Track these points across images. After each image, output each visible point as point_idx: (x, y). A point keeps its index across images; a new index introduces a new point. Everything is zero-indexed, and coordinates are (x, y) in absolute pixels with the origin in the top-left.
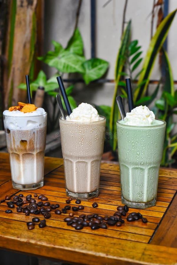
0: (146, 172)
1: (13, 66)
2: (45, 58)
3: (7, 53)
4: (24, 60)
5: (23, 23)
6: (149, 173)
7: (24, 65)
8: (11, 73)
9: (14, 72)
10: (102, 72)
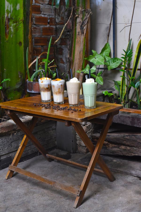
0: (89, 98)
1: (75, 62)
2: (88, 59)
3: (72, 56)
4: (79, 59)
5: (79, 42)
6: (90, 98)
7: (80, 61)
8: (74, 65)
9: (75, 65)
10: (118, 65)
